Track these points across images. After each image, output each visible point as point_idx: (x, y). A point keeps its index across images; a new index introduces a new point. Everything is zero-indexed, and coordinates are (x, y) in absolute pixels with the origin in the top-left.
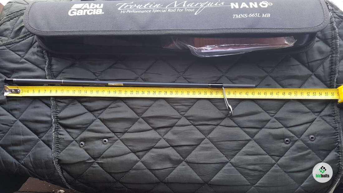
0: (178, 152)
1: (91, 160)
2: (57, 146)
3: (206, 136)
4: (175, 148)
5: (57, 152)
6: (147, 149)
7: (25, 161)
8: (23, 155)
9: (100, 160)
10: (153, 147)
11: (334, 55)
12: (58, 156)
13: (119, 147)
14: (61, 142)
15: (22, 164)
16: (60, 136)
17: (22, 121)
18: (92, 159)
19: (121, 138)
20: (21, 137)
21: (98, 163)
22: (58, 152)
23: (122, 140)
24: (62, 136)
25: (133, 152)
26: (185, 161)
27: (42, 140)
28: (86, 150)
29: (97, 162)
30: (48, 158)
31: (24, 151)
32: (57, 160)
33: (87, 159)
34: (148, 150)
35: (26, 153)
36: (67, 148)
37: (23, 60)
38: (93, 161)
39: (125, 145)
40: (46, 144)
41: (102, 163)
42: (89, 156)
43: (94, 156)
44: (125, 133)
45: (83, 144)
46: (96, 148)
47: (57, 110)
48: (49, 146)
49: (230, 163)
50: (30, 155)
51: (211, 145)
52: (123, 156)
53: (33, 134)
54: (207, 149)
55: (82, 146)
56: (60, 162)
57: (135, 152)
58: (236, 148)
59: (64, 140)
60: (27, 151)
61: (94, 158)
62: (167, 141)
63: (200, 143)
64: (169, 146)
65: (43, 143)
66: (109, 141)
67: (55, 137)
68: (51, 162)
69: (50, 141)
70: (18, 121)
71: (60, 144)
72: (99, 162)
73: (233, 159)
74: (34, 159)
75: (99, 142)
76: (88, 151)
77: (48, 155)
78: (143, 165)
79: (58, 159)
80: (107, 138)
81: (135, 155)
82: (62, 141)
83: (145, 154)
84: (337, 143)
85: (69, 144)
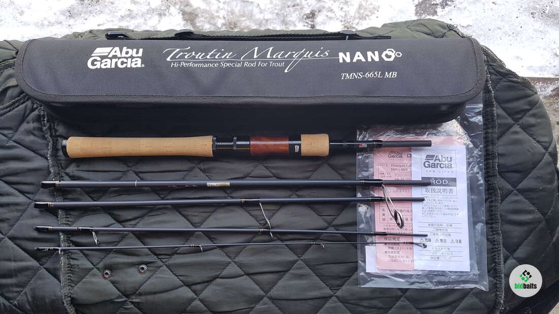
0: (256, 284)
1: (121, 298)
2: (69, 278)
3: (299, 257)
4: (253, 277)
5: (69, 286)
6: (208, 279)
7: (20, 302)
8: (16, 292)
9: (135, 299)
10: (217, 277)
11: (490, 131)
12: (71, 293)
13: (165, 277)
14: (74, 271)
15: (15, 306)
16: (72, 262)
17: (12, 239)
18: (124, 297)
19: (167, 263)
20: (13, 265)
21: (132, 303)
22: (71, 286)
23: (168, 266)
24: (76, 262)
25: (186, 285)
26: (268, 298)
27: (45, 268)
28: (113, 283)
29: (131, 300)
30: (55, 296)
31: (17, 285)
32: (69, 299)
33: (116, 296)
34: (209, 281)
35: (21, 289)
36: (84, 279)
37: (11, 143)
38: (124, 299)
39: (174, 274)
40: (51, 274)
41: (139, 302)
42: (118, 292)
43: (125, 291)
44: (173, 255)
45: (109, 274)
46: (128, 279)
47: (68, 221)
48: (57, 277)
49: (336, 296)
50: (27, 291)
51: (307, 270)
52: (171, 292)
53: (31, 258)
54: (301, 276)
55: (107, 276)
56: (73, 301)
57: (189, 285)
58: (343, 275)
59: (79, 268)
60: (22, 285)
61: (127, 296)
62: (240, 265)
63: (291, 268)
64: (244, 274)
65: (47, 272)
66: (150, 268)
67: (65, 263)
68: (60, 302)
69: (58, 270)
70: (7, 239)
71: (72, 274)
72: (134, 300)
73: (340, 290)
74: (34, 297)
75: (133, 270)
76: (117, 285)
77: (54, 292)
78: (202, 305)
79: (70, 296)
80: (146, 263)
81: (189, 290)
82: (76, 270)
83: (206, 288)
84: (494, 265)
85: (87, 274)
